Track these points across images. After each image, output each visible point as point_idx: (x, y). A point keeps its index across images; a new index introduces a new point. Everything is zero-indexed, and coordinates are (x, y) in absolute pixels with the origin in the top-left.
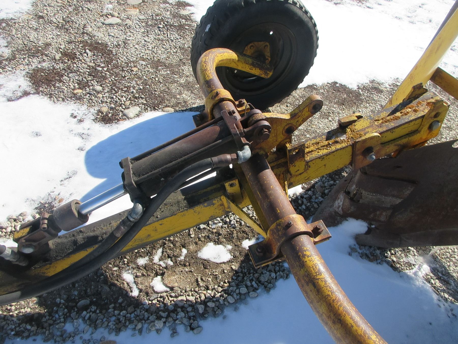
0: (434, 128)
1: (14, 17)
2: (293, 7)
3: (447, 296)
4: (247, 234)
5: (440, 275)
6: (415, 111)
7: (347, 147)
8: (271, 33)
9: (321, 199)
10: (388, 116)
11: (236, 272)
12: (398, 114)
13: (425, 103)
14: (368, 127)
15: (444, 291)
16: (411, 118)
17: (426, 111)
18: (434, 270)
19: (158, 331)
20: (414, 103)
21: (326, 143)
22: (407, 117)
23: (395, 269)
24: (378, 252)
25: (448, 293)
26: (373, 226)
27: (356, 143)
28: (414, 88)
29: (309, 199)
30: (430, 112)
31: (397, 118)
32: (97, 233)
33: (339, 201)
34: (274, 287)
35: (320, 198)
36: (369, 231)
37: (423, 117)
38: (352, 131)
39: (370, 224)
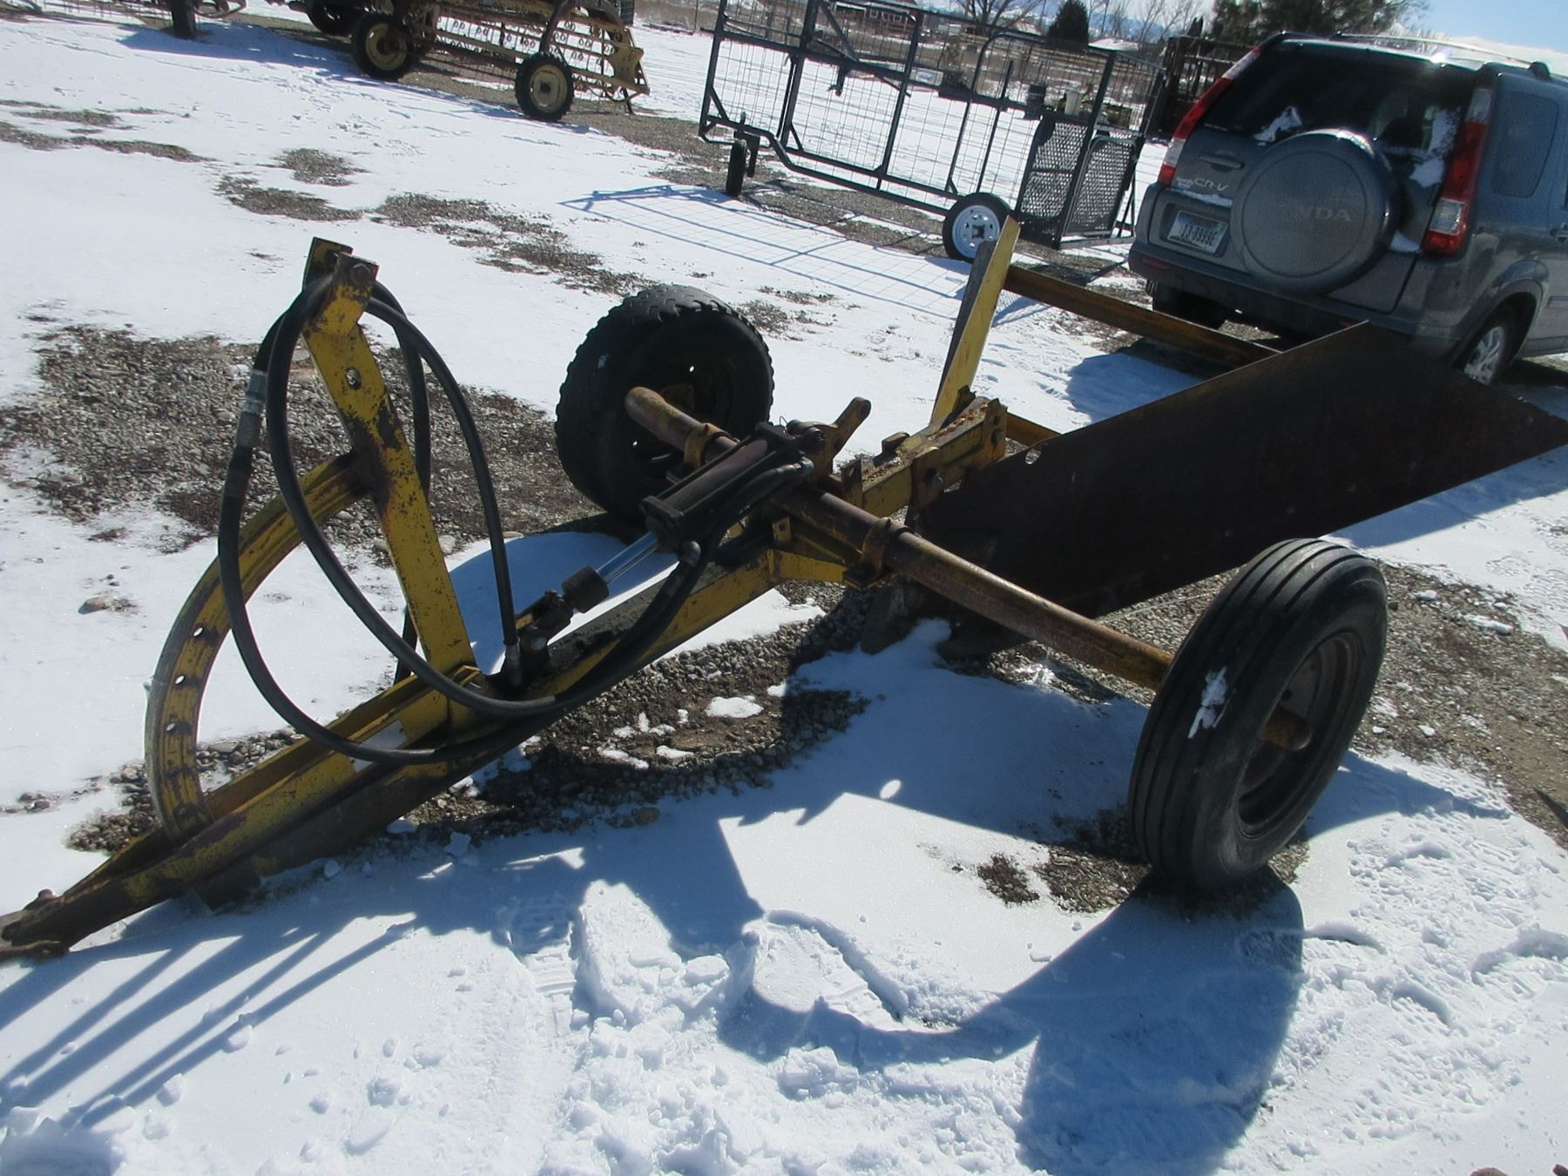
0: (998, 437)
1: (20, 405)
2: (734, 320)
3: (1088, 698)
4: (768, 679)
5: (1071, 679)
6: (971, 419)
7: (905, 469)
8: (692, 369)
9: (861, 618)
10: (941, 428)
11: (781, 720)
12: (952, 425)
13: (978, 410)
14: (921, 445)
15: (1083, 694)
16: (969, 427)
17: (983, 417)
18: (1058, 675)
19: (712, 791)
20: (966, 411)
21: (878, 469)
22: (963, 426)
23: (1009, 682)
24: (976, 663)
25: (1088, 695)
26: (958, 625)
27: (915, 460)
28: (960, 391)
29: (843, 620)
30: (987, 417)
31: (952, 430)
32: (607, 628)
33: (897, 598)
34: (848, 725)
35: (859, 616)
36: (955, 634)
37: (981, 424)
38: (904, 452)
39: (952, 622)
